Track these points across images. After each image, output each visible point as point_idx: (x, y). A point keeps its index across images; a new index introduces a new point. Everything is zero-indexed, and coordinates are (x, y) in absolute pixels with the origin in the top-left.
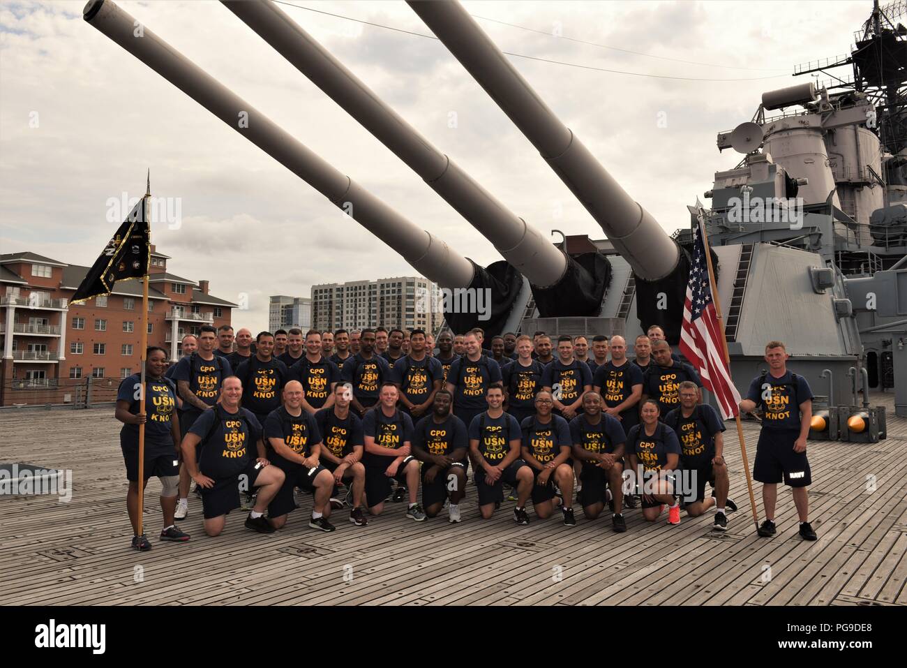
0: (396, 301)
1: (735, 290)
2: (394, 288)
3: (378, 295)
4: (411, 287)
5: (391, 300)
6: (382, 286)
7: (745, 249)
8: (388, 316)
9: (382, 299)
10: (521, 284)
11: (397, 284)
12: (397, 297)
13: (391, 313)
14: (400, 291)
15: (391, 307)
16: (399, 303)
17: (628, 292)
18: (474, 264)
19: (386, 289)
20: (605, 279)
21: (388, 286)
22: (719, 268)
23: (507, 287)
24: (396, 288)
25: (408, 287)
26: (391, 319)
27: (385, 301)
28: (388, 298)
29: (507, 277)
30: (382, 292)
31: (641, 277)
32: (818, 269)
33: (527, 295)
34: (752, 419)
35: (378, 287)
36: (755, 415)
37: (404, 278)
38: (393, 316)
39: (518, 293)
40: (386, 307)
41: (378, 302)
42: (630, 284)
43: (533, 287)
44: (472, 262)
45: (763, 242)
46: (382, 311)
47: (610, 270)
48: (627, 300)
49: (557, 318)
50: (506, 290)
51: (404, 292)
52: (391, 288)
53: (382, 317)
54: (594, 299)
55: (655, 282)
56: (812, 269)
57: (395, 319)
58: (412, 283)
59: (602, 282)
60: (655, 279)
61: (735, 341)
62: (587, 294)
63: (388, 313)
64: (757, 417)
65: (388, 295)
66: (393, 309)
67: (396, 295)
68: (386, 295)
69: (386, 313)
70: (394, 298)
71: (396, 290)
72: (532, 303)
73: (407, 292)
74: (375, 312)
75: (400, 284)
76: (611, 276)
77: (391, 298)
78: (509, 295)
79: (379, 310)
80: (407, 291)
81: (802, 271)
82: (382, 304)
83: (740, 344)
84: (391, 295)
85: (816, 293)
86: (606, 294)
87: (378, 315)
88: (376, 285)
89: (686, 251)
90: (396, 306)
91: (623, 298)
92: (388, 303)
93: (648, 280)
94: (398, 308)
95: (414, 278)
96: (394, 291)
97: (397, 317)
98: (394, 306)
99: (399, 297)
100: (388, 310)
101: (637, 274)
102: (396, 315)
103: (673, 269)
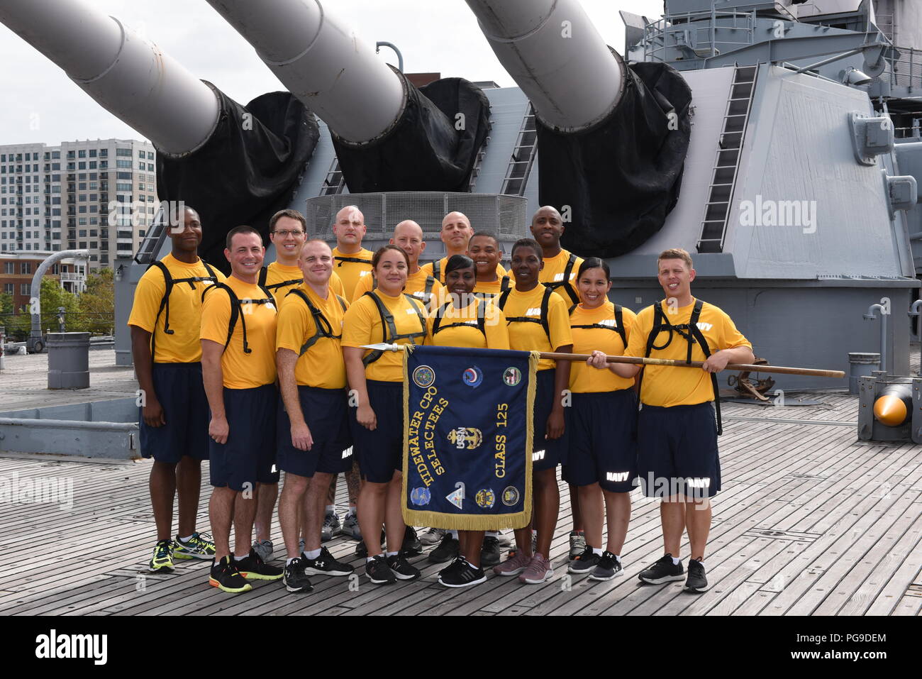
0: (98, 183)
1: (722, 153)
2: (93, 159)
3: (63, 171)
4: (127, 158)
5: (88, 181)
6: (71, 154)
7: (740, 76)
8: (83, 210)
9: (71, 177)
10: (315, 140)
11: (98, 152)
12: (99, 175)
13: (88, 203)
14: (104, 164)
15: (88, 192)
16: (103, 187)
17: (521, 156)
18: (221, 97)
19: (78, 160)
20: (478, 131)
21: (82, 154)
22: (692, 112)
23: (285, 141)
24: (98, 160)
25: (121, 158)
26: (88, 215)
27: (78, 182)
28: (83, 176)
29: (289, 123)
30: (71, 166)
31: (548, 124)
32: (865, 118)
33: (327, 160)
34: (749, 398)
35: (64, 155)
36: (754, 390)
37: (113, 141)
38: (93, 209)
39: (310, 157)
40: (79, 192)
41: (64, 185)
42: (526, 139)
43: (337, 143)
44: (215, 89)
45: (774, 63)
46: (71, 200)
47: (488, 114)
48: (519, 170)
49: (384, 195)
50: (286, 149)
51: (112, 167)
52: (88, 160)
53: (72, 211)
54: (457, 167)
55: (575, 133)
56: (854, 120)
57: (97, 215)
58: (127, 150)
59: (473, 136)
60: (576, 129)
61: (721, 251)
62: (443, 158)
63: (83, 204)
64: (757, 393)
65: (83, 171)
66: (93, 198)
67: (97, 171)
68: (78, 172)
69: (79, 204)
70: (93, 176)
71: (98, 163)
72: (336, 178)
73: (118, 166)
74: (57, 201)
75: (104, 152)
76: (489, 125)
77: (88, 177)
78: (290, 160)
79: (65, 198)
80: (118, 164)
81: (838, 123)
82: (71, 188)
83: (730, 256)
84: (88, 171)
85: (860, 163)
86: (480, 160)
87: (64, 207)
88: (58, 153)
89: (635, 76)
90: (97, 192)
91: (512, 166)
92: (83, 187)
93: (562, 129)
94: (103, 196)
95: (132, 142)
96: (93, 165)
97: (101, 212)
98: (94, 192)
99: (104, 176)
100: (83, 198)
101: (542, 119)
102: (99, 208)
103: (611, 109)
